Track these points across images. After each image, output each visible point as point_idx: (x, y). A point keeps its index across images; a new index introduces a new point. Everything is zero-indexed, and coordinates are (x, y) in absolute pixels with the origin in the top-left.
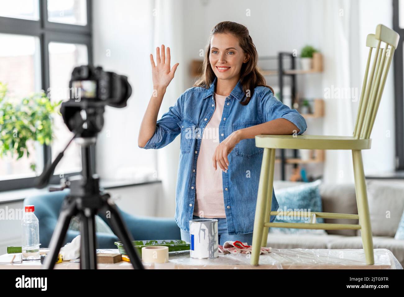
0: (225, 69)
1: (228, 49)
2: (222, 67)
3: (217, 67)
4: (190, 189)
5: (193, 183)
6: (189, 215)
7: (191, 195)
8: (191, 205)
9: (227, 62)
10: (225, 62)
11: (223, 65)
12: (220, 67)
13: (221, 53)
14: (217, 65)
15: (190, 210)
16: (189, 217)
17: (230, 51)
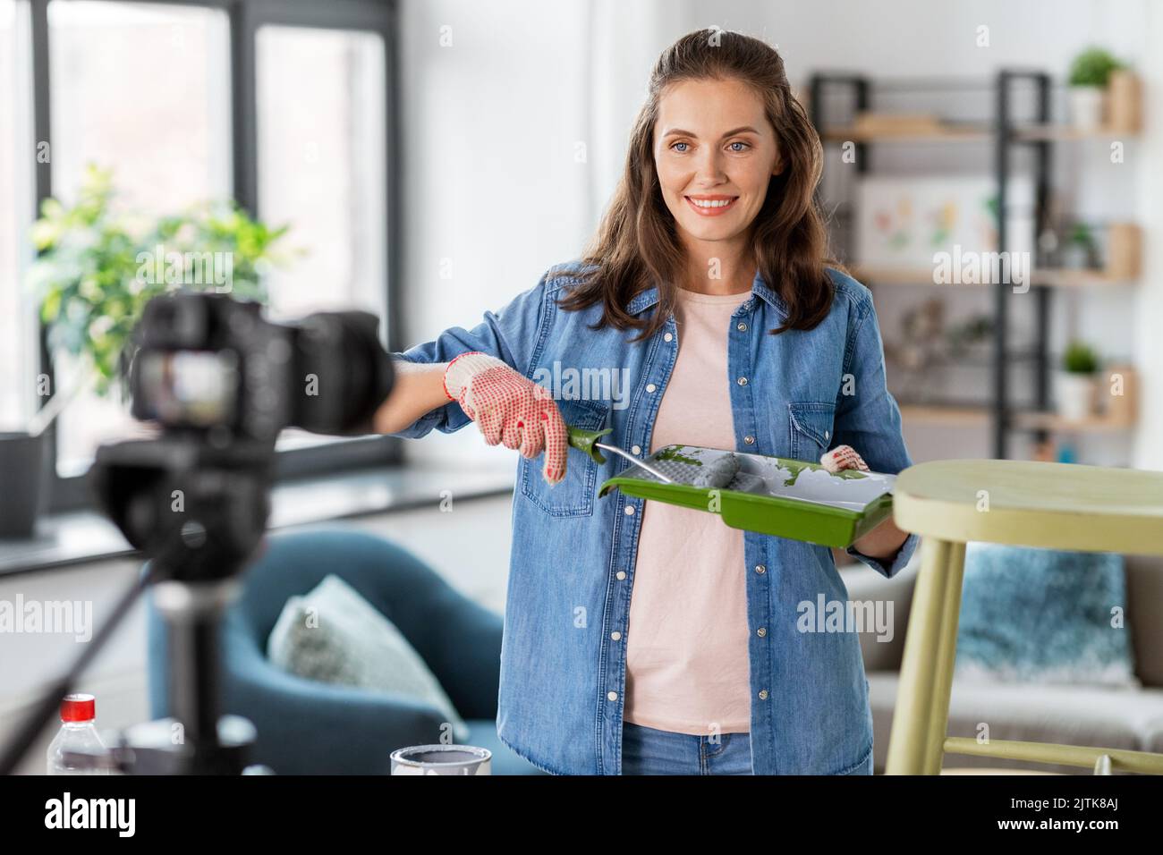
0: (721, 203)
1: (730, 134)
2: (711, 198)
3: (687, 197)
4: (607, 639)
5: (618, 617)
6: (609, 731)
7: (612, 661)
8: (612, 696)
9: (728, 180)
10: (724, 181)
11: (715, 192)
12: (702, 198)
13: (705, 151)
14: (690, 191)
15: (611, 712)
16: (608, 739)
17: (736, 140)
